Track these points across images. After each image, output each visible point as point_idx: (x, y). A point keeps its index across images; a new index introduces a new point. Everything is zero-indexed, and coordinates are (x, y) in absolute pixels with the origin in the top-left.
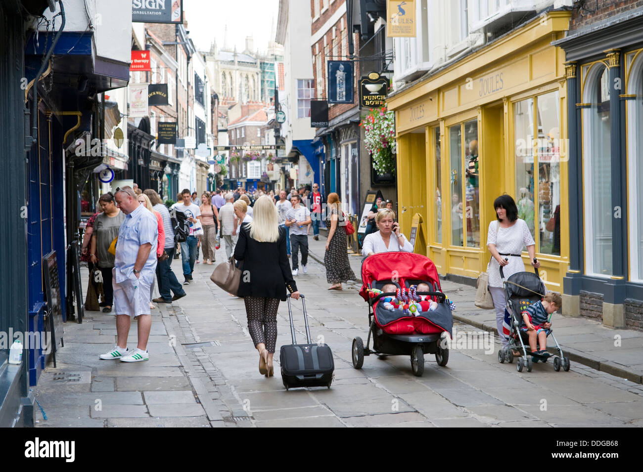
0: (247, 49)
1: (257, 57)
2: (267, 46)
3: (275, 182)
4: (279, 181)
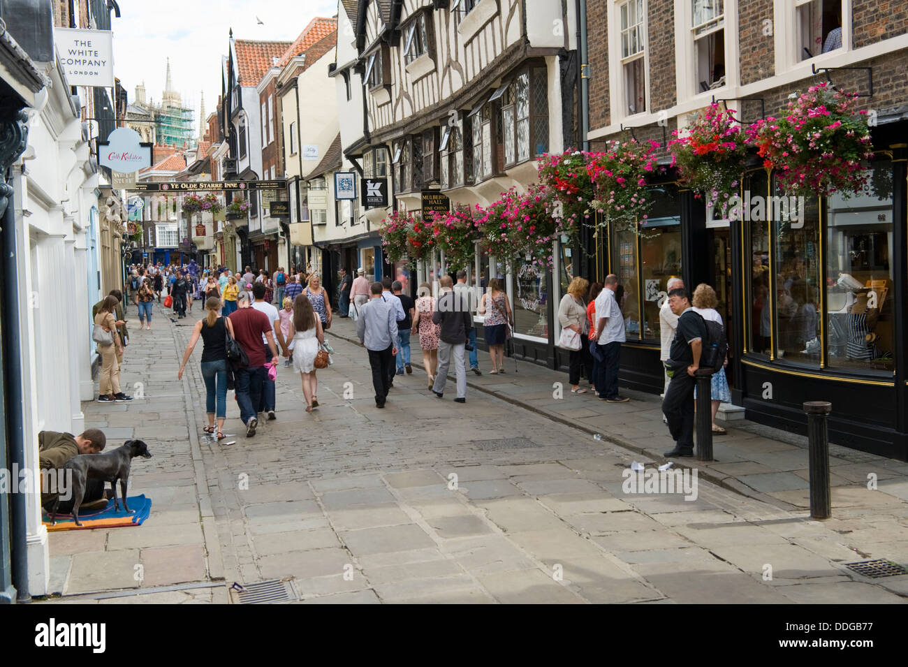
1: (151, 108)
2: (162, 96)
3: (207, 252)
4: (214, 251)
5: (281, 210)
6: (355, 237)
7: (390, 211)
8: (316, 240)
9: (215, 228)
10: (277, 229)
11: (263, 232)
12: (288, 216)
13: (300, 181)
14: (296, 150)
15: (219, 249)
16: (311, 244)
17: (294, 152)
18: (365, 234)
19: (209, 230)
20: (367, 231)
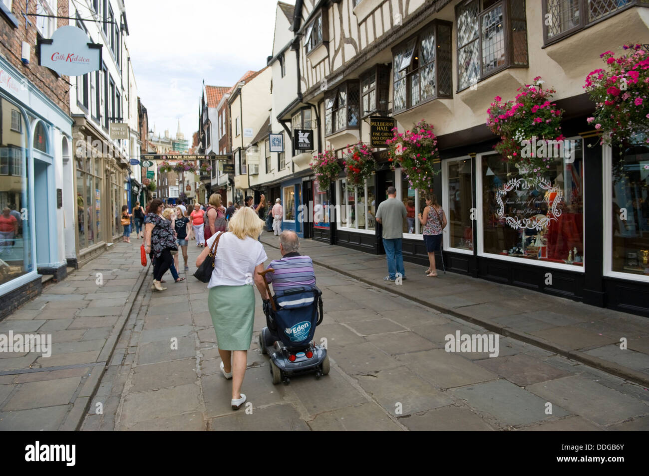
0: (165, 136)
1: (171, 140)
2: (176, 135)
3: (191, 199)
4: (195, 198)
5: (230, 169)
6: (281, 179)
7: (316, 154)
8: (251, 185)
9: (196, 187)
10: (226, 182)
11: (219, 184)
12: (234, 173)
13: (241, 151)
14: (239, 132)
15: (197, 197)
16: (248, 187)
17: (238, 134)
18: (290, 175)
19: (193, 188)
20: (292, 173)
